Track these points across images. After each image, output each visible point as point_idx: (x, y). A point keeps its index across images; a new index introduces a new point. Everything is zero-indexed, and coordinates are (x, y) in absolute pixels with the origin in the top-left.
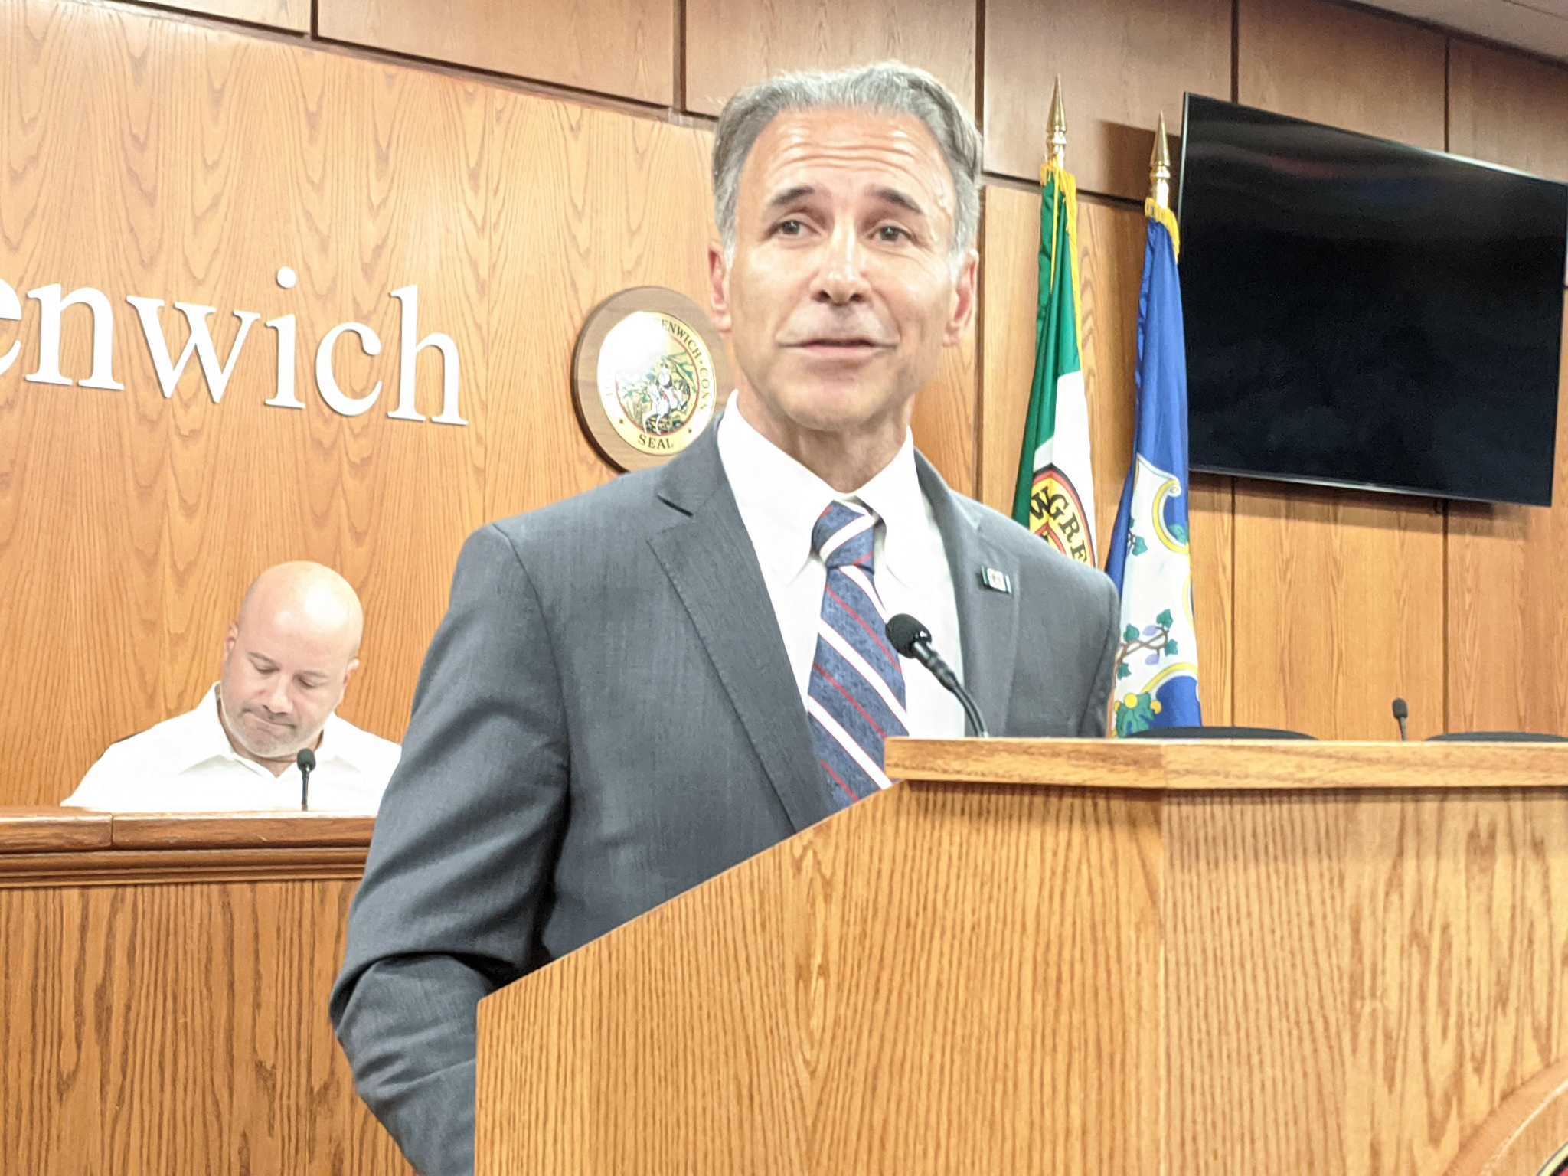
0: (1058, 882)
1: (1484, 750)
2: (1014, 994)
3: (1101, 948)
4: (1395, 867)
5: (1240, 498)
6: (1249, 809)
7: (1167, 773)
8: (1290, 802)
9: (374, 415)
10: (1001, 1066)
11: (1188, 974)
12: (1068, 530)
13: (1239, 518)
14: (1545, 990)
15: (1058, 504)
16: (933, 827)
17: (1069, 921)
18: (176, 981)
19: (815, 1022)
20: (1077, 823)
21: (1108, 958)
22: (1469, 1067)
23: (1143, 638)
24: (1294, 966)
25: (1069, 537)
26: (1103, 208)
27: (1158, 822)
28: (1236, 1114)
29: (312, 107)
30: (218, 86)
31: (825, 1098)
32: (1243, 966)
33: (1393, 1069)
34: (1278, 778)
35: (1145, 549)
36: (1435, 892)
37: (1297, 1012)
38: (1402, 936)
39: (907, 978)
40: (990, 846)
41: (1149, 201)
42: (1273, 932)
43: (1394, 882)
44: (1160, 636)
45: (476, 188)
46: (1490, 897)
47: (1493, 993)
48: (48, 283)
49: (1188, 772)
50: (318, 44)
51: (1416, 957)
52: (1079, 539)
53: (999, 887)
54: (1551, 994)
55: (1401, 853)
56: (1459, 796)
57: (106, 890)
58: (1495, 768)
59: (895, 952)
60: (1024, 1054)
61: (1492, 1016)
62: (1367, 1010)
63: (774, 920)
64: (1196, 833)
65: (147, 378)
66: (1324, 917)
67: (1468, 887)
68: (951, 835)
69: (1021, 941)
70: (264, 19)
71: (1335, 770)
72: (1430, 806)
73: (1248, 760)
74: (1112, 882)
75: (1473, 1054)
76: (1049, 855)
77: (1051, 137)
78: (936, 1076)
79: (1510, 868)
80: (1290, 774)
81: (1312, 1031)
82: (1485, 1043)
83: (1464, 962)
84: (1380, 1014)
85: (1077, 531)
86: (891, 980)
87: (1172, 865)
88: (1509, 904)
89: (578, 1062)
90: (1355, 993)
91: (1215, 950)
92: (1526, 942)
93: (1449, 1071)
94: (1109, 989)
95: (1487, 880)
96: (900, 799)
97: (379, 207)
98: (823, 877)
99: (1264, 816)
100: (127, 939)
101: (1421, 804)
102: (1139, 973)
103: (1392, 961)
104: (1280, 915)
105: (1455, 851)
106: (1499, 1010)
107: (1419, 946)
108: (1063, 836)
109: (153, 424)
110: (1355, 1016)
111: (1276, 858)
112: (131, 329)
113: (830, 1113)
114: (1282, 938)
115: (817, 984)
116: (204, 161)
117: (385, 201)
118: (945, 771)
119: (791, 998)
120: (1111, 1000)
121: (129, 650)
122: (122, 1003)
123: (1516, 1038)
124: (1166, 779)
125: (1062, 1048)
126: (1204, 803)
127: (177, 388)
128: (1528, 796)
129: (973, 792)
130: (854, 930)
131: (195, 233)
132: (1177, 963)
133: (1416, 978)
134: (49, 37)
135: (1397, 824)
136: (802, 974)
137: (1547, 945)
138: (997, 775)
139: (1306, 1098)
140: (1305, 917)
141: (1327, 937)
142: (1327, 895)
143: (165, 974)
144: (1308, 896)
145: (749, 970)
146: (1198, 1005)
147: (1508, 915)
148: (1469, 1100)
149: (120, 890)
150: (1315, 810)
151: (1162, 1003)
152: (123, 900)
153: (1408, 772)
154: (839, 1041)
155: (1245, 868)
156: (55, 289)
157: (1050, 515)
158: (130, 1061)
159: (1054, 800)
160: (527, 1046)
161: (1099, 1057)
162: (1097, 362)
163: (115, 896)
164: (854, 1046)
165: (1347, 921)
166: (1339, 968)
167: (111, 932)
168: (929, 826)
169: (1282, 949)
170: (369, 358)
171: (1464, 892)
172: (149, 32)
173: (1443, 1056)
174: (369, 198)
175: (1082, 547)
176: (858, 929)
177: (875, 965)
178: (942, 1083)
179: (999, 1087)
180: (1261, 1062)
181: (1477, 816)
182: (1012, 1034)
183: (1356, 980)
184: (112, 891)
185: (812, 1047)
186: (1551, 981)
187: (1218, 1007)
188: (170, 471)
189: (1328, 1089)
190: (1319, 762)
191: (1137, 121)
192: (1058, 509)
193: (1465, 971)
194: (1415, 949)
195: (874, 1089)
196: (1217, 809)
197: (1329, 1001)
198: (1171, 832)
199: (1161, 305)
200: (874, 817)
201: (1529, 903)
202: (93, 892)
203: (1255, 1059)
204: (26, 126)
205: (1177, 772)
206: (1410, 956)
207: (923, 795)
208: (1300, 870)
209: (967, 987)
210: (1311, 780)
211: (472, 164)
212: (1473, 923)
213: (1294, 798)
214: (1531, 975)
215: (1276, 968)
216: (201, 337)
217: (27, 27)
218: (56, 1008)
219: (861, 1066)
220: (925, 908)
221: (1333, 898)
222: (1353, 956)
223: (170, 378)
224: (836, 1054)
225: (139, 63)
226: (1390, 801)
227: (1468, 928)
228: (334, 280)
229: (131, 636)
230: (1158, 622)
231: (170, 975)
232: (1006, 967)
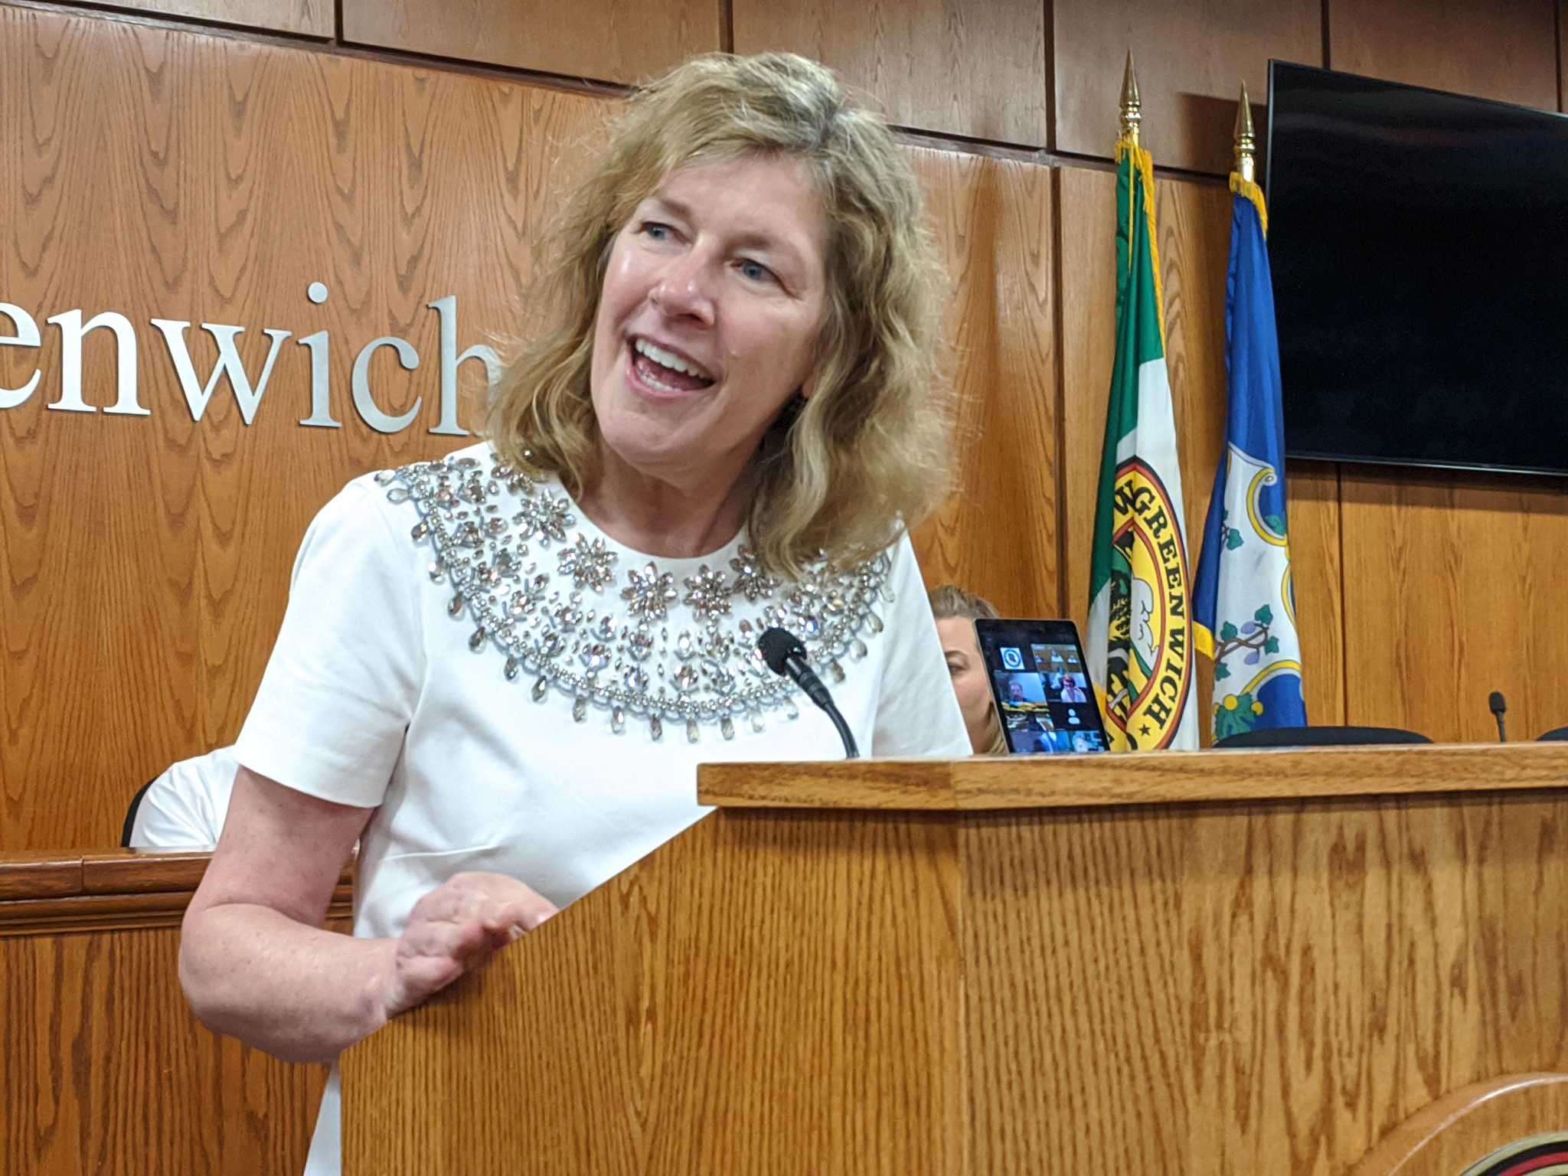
0: (865, 914)
1: (1343, 757)
2: (826, 1034)
3: (906, 984)
4: (1242, 885)
5: (1348, 486)
6: (1063, 829)
7: (957, 792)
8: (1113, 820)
9: (414, 432)
10: (816, 1115)
11: (994, 1011)
12: (1155, 525)
13: (1346, 506)
14: (1431, 1012)
15: (1145, 497)
16: (748, 857)
17: (875, 956)
18: (158, 1029)
19: (645, 1071)
20: (880, 851)
21: (912, 996)
22: (1339, 1101)
23: (1242, 636)
24: (1122, 997)
25: (1156, 533)
26: (1188, 185)
27: (954, 847)
28: (1056, 1161)
29: (340, 115)
30: (239, 98)
31: (656, 1152)
32: (1060, 1000)
33: (1247, 1107)
34: (1091, 794)
35: (1240, 542)
36: (1292, 911)
37: (1128, 1046)
38: (1253, 960)
39: (727, 1020)
40: (801, 875)
41: (1234, 175)
42: (1096, 961)
43: (1242, 902)
44: (1260, 633)
45: (514, 190)
46: (1360, 916)
47: (1367, 1021)
48: (69, 310)
49: (981, 791)
50: (345, 50)
51: (1271, 983)
52: (1166, 534)
53: (810, 920)
54: (1438, 1018)
55: (1249, 870)
56: (1318, 807)
57: (80, 938)
58: (1355, 775)
59: (716, 993)
60: (837, 1100)
61: (1367, 1044)
62: (1213, 1042)
63: (604, 960)
64: (1000, 856)
65: (174, 401)
66: (1158, 944)
67: (1332, 905)
68: (765, 867)
69: (832, 978)
70: (286, 26)
71: (1160, 783)
72: (1283, 820)
73: (1054, 775)
74: (913, 913)
75: (1344, 1088)
76: (855, 885)
77: (1125, 113)
78: (756, 1128)
79: (1384, 884)
80: (1105, 789)
81: (1146, 1069)
82: (1359, 1074)
83: (1331, 987)
84: (1230, 1047)
85: (1165, 525)
86: (713, 1023)
87: (971, 894)
88: (1384, 922)
89: (431, 1117)
90: (1198, 1024)
91: (1026, 983)
92: (1406, 963)
93: (1316, 1107)
94: (913, 1030)
95: (1355, 898)
96: (717, 830)
97: (413, 215)
98: (649, 914)
99: (1082, 837)
100: (104, 989)
101: (1272, 817)
102: (941, 1011)
103: (1242, 988)
104: (1104, 943)
105: (1316, 868)
106: (1375, 1038)
107: (1275, 971)
108: (867, 864)
109: (182, 450)
110: (1198, 1052)
111: (1097, 882)
112: (157, 353)
113: (661, 1167)
114: (1107, 968)
115: (646, 1028)
116: (228, 175)
117: (418, 209)
118: (751, 797)
119: (622, 1045)
120: (916, 1042)
121: (165, 683)
122: (102, 1053)
123: (1397, 1069)
124: (955, 799)
125: (872, 1093)
126: (1009, 825)
127: (206, 411)
128: (1403, 804)
129: (783, 819)
130: (678, 971)
131: (220, 250)
132: (981, 999)
133: (1272, 1006)
134: (62, 55)
135: (1244, 840)
136: (632, 1020)
137: (1431, 966)
138: (799, 801)
139: (1141, 1142)
140: (1135, 943)
141: (1162, 967)
142: (1160, 918)
143: (146, 1023)
144: (1138, 923)
145: (583, 1017)
146: (1006, 1044)
147: (1383, 935)
148: (1340, 1137)
149: (96, 937)
150: (1144, 829)
151: (963, 1043)
152: (99, 946)
153: (1250, 782)
154: (666, 1090)
155: (1061, 895)
156: (76, 315)
157: (1136, 510)
158: (112, 1114)
159: (858, 825)
160: (385, 1102)
161: (906, 1103)
162: (1186, 347)
163: (91, 944)
164: (680, 1096)
165: (1186, 946)
166: (1177, 997)
167: (87, 981)
168: (744, 857)
169: (1107, 979)
170: (407, 373)
171: (1328, 912)
172: (166, 44)
173: (1307, 1091)
174: (403, 206)
175: (1171, 542)
176: (682, 970)
177: (698, 1010)
178: (762, 1133)
179: (815, 1136)
180: (1085, 1105)
181: (1341, 828)
182: (825, 1078)
183: (1198, 1010)
184: (87, 938)
185: (642, 1098)
186: (1438, 1005)
187: (1032, 1046)
188: (202, 497)
189: (1167, 1129)
190: (1139, 775)
191: (1220, 92)
192: (1143, 503)
193: (1332, 998)
194: (1270, 974)
195: (700, 1142)
196: (1025, 831)
197: (1166, 1035)
198: (969, 857)
199: (1250, 287)
200: (694, 849)
201: (1409, 921)
202: (67, 940)
203: (1078, 1102)
204: (39, 148)
205: (968, 792)
206: (1264, 982)
207: (738, 823)
208: (1127, 892)
209: (782, 1029)
210: (1131, 795)
211: (510, 167)
212: (1339, 943)
213: (1118, 815)
214: (1414, 998)
215: (1101, 1000)
216: (230, 358)
217: (37, 45)
218: (32, 1060)
219: (687, 1117)
220: (742, 946)
221: (1168, 923)
222: (1194, 983)
223: (198, 402)
224: (665, 1104)
225: (155, 79)
226: (1233, 814)
227: (1335, 951)
228: (368, 294)
229: (167, 669)
230: (1257, 618)
231: (152, 1023)
232: (818, 1007)
